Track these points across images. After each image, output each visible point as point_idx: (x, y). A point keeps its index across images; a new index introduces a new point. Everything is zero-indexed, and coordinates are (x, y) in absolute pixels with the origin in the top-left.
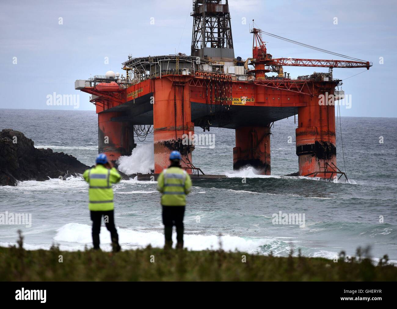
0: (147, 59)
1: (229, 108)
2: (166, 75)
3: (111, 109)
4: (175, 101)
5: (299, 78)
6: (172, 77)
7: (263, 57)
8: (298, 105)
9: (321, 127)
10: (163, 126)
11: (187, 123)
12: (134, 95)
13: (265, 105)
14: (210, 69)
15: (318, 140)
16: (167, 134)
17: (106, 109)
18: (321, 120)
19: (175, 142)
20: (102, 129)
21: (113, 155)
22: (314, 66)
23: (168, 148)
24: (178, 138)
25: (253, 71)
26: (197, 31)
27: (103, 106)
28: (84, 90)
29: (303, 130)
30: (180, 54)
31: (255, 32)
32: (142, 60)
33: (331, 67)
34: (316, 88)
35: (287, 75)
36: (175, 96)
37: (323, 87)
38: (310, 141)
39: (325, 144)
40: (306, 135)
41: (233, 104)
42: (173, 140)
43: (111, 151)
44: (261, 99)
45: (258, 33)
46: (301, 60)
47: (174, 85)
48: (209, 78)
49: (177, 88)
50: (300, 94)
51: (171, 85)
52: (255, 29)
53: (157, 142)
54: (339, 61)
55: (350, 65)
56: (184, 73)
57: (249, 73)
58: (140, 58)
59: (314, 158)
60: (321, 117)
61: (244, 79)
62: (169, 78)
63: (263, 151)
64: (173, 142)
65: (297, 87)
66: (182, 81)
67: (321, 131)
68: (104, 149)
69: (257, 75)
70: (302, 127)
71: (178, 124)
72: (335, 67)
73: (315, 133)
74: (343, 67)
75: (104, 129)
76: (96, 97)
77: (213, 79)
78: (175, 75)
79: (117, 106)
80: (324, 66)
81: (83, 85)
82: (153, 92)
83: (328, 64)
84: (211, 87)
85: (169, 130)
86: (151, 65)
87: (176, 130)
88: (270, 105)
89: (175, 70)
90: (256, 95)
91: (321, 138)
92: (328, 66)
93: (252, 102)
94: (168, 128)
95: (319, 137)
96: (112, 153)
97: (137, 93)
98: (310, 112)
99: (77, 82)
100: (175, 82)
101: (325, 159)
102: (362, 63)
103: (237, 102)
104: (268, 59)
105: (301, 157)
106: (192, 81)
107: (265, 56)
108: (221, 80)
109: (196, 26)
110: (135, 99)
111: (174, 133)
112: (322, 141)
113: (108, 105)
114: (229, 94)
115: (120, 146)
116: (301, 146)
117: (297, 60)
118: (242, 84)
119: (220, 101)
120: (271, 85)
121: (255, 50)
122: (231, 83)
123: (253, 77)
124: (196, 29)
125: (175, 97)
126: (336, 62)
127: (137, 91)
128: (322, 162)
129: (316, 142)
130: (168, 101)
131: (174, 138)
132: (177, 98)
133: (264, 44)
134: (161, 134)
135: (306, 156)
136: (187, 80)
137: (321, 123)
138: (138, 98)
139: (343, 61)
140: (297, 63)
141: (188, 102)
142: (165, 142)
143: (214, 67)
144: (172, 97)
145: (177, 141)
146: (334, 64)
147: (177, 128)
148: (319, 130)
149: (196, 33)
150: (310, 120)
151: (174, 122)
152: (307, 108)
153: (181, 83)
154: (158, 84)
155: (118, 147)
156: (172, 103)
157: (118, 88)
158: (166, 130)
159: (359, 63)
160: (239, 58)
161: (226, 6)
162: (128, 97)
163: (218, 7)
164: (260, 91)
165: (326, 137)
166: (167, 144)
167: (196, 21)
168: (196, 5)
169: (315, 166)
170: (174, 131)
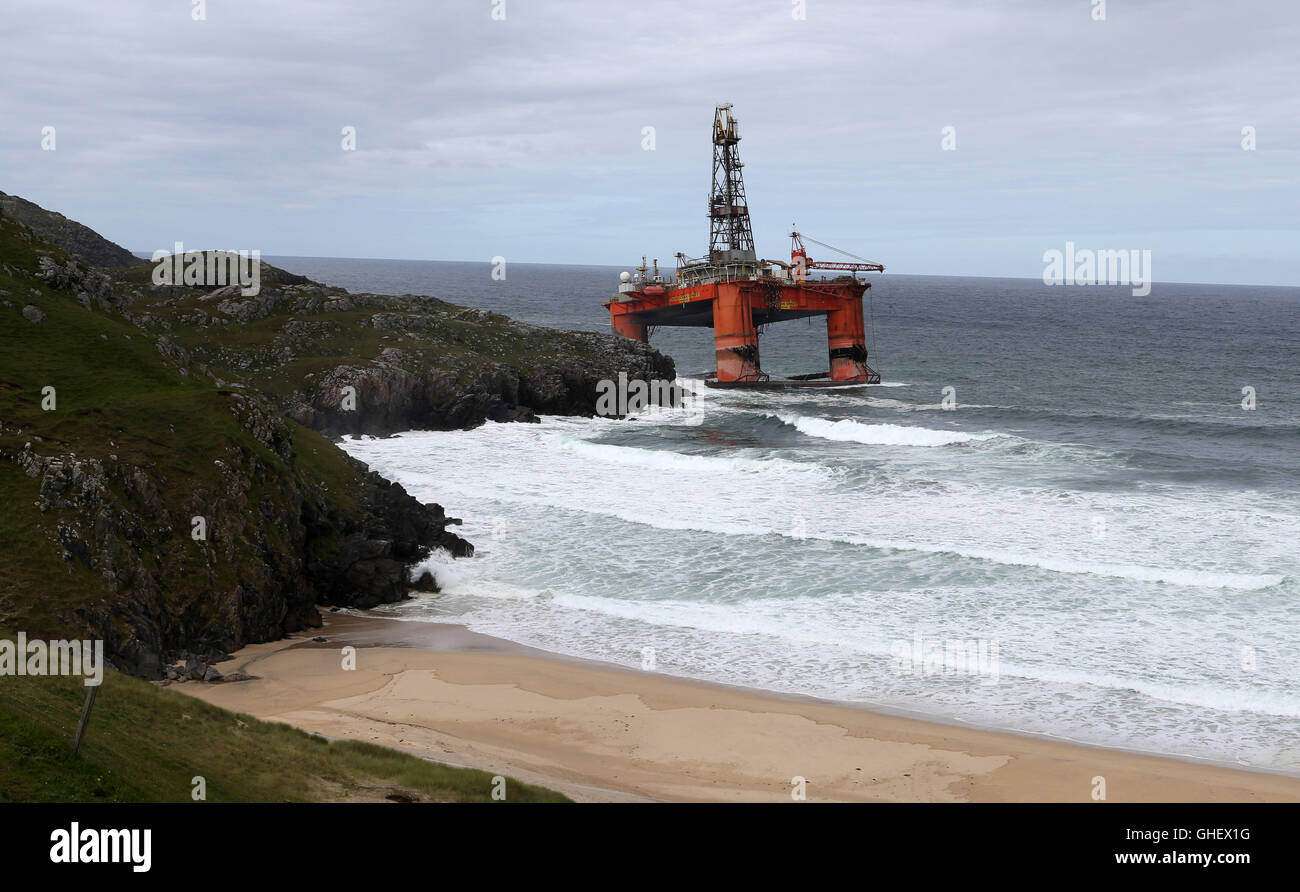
1: (779, 312)
2: (734, 280)
3: (639, 311)
4: (742, 306)
5: (833, 281)
6: (741, 282)
8: (830, 309)
9: (857, 330)
10: (725, 332)
11: (752, 329)
12: (685, 299)
13: (806, 309)
15: (855, 344)
16: (736, 340)
17: (630, 311)
18: (856, 324)
19: (743, 349)
23: (737, 355)
24: (747, 344)
26: (716, 233)
31: (794, 235)
33: (854, 270)
36: (742, 301)
37: (858, 290)
38: (847, 344)
39: (860, 346)
40: (838, 339)
41: (782, 308)
42: (740, 347)
44: (803, 302)
45: (797, 237)
46: (830, 263)
47: (741, 290)
48: (767, 283)
49: (743, 293)
51: (738, 290)
53: (723, 348)
56: (752, 279)
59: (851, 361)
60: (856, 321)
61: (789, 283)
62: (738, 284)
64: (741, 349)
65: (838, 291)
66: (748, 286)
67: (857, 335)
70: (833, 329)
71: (745, 330)
72: (857, 270)
73: (852, 337)
74: (863, 271)
75: (622, 331)
76: (631, 299)
78: (743, 280)
79: (648, 307)
80: (847, 269)
82: (715, 298)
83: (849, 267)
84: (768, 291)
85: (738, 337)
87: (744, 336)
88: (810, 309)
89: (743, 276)
90: (797, 299)
91: (858, 342)
92: (850, 269)
93: (795, 305)
94: (737, 334)
95: (854, 341)
97: (689, 298)
98: (845, 316)
100: (742, 288)
101: (859, 362)
102: (876, 266)
103: (784, 306)
104: (810, 262)
105: (833, 359)
108: (775, 285)
109: (714, 228)
110: (685, 303)
112: (858, 345)
116: (836, 350)
119: (774, 306)
120: (815, 289)
121: (793, 254)
122: (778, 287)
124: (715, 230)
125: (742, 303)
126: (858, 265)
127: (687, 295)
128: (859, 365)
129: (854, 346)
130: (735, 307)
131: (743, 345)
133: (803, 247)
134: (727, 340)
135: (843, 359)
137: (856, 327)
138: (691, 302)
139: (863, 265)
140: (828, 265)
141: (751, 307)
142: (734, 349)
144: (739, 303)
145: (746, 348)
146: (855, 268)
147: (744, 334)
148: (855, 333)
149: (714, 235)
150: (846, 324)
151: (742, 328)
152: (842, 312)
153: (748, 288)
154: (722, 290)
156: (739, 309)
157: (661, 291)
158: (734, 336)
161: (745, 208)
162: (671, 300)
163: (739, 209)
164: (801, 294)
165: (861, 340)
166: (736, 351)
167: (713, 221)
168: (712, 207)
169: (852, 369)
170: (741, 337)
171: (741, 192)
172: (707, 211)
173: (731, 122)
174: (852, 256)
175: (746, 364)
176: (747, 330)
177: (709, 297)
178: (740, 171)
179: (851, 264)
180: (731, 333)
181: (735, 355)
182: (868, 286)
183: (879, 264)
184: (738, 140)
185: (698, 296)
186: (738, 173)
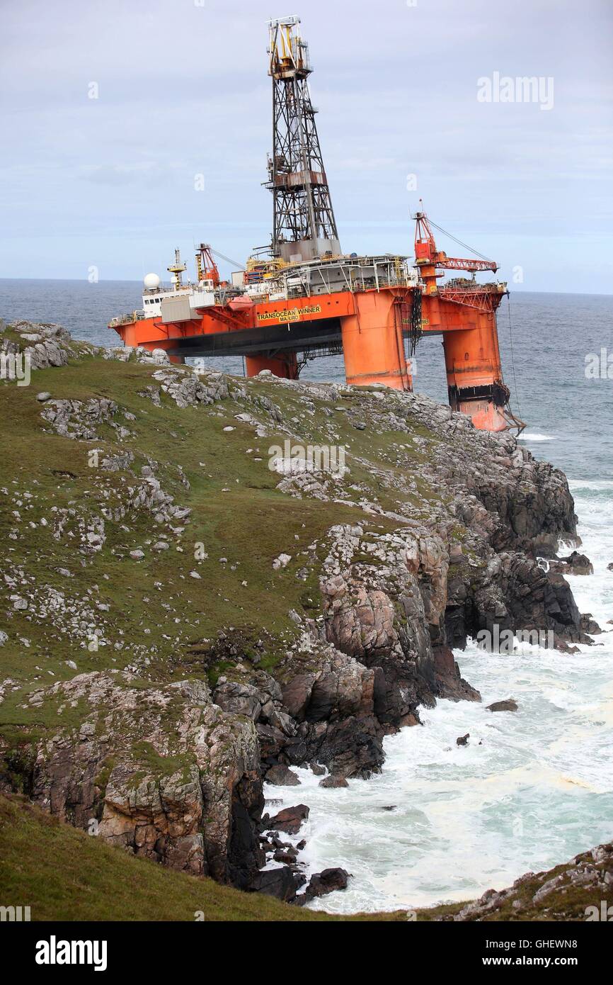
2: (389, 287)
4: (396, 328)
6: (395, 290)
13: (440, 328)
15: (495, 379)
16: (391, 382)
18: (492, 351)
31: (419, 218)
33: (473, 271)
36: (395, 320)
38: (488, 380)
39: (500, 383)
40: (481, 371)
44: (436, 319)
47: (395, 302)
49: (396, 308)
51: (392, 302)
52: (418, 214)
54: (478, 262)
56: (410, 284)
59: (491, 405)
62: (392, 292)
66: (403, 296)
67: (495, 365)
70: (466, 359)
71: (402, 365)
73: (490, 369)
78: (400, 287)
83: (471, 266)
85: (393, 376)
87: (401, 375)
90: (430, 314)
91: (497, 377)
94: (391, 373)
95: (495, 374)
100: (396, 299)
101: (503, 406)
107: (435, 254)
110: (290, 324)
111: (399, 379)
112: (498, 381)
124: (279, 209)
125: (395, 322)
126: (475, 263)
128: (501, 410)
129: (494, 382)
130: (387, 328)
132: (397, 323)
135: (478, 403)
136: (406, 295)
138: (302, 322)
139: (481, 262)
144: (392, 323)
148: (492, 363)
150: (481, 349)
151: (397, 362)
152: (476, 331)
153: (402, 300)
154: (365, 301)
156: (393, 332)
158: (388, 376)
161: (323, 175)
164: (433, 306)
165: (500, 374)
167: (275, 194)
168: (273, 174)
169: (492, 416)
170: (399, 376)
171: (315, 152)
178: (313, 119)
180: (383, 371)
182: (502, 293)
183: (492, 260)
184: (309, 72)
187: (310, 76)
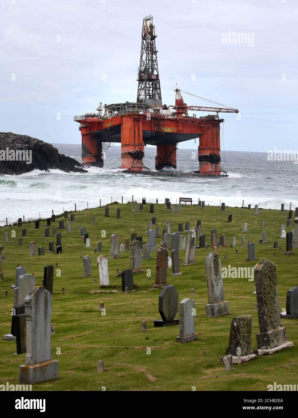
0: (119, 105)
1: (163, 133)
2: (130, 114)
3: (92, 132)
4: (135, 129)
5: (201, 117)
6: (133, 115)
7: (182, 105)
8: (200, 133)
9: (213, 145)
10: (127, 143)
11: (141, 142)
12: (109, 125)
13: (182, 132)
14: (153, 111)
15: (212, 153)
16: (130, 148)
17: (88, 132)
18: (213, 142)
19: (134, 152)
20: (84, 144)
21: (91, 159)
22: (209, 111)
23: (130, 156)
24: (136, 150)
25: (175, 113)
26: (140, 89)
27: (86, 131)
28: (79, 121)
29: (203, 147)
30: (127, 102)
31: (177, 91)
32: (116, 105)
33: (218, 112)
34: (211, 123)
35: (194, 116)
37: (215, 123)
38: (207, 153)
39: (215, 155)
40: (205, 150)
41: (165, 131)
42: (133, 151)
43: (90, 157)
44: (180, 129)
45: (179, 91)
46: (201, 107)
47: (134, 120)
48: (153, 116)
49: (136, 122)
50: (202, 126)
51: (133, 120)
52: (177, 89)
53: (123, 152)
54: (222, 109)
55: (228, 111)
56: (140, 113)
57: (173, 114)
58: (115, 104)
59: (209, 163)
60: (213, 140)
61: (171, 117)
62: (131, 116)
63: (173, 158)
64: (133, 152)
65: (201, 122)
66: (138, 118)
67: (213, 148)
68: (86, 156)
69: (178, 115)
70: (202, 145)
71: (136, 142)
72: (220, 112)
73: (210, 149)
74: (224, 112)
75: (86, 144)
76: (84, 125)
77: (155, 117)
78: (135, 114)
80: (214, 111)
81: (79, 119)
82: (121, 123)
83: (216, 110)
84: (154, 121)
85: (131, 146)
86: (120, 108)
87: (135, 145)
88: (185, 132)
89: (135, 111)
90: (177, 127)
91: (213, 152)
92: (216, 111)
93: (175, 130)
94: (131, 144)
95: (212, 151)
96: (90, 158)
97: (110, 124)
98: (207, 137)
99: (76, 117)
100: (135, 118)
101: (215, 164)
102: (234, 110)
103: (167, 130)
104: (185, 106)
105: (201, 162)
106: (144, 118)
107: (183, 104)
108: (159, 117)
109: (140, 87)
110: (109, 127)
112: (213, 154)
113: (90, 130)
114: (163, 126)
115: (95, 154)
117: (200, 107)
118: (170, 120)
119: (159, 130)
120: (186, 121)
121: (177, 101)
122: (165, 119)
123: (176, 117)
124: (140, 88)
125: (135, 127)
126: (220, 109)
127: (110, 123)
128: (214, 165)
129: (211, 154)
130: (131, 129)
131: (134, 150)
132: (136, 127)
133: (182, 97)
134: (126, 148)
135: (204, 162)
136: (141, 117)
137: (213, 144)
138: (111, 127)
139: (224, 109)
140: (199, 109)
141: (141, 130)
142: (129, 152)
143: (155, 110)
144: (133, 127)
145: (136, 152)
146: (219, 110)
147: (135, 144)
148: (212, 147)
149: (140, 90)
150: (207, 141)
151: (134, 141)
152: (206, 135)
154: (124, 119)
155: (94, 154)
156: (133, 130)
157: (98, 121)
158: (129, 145)
159: (232, 110)
160: (165, 105)
161: (157, 76)
162: (104, 126)
163: (153, 76)
164: (180, 125)
165: (216, 151)
166: (130, 154)
167: (140, 83)
168: (140, 74)
169: (210, 167)
170: (134, 146)
171: (156, 67)
172: (137, 77)
173: (152, 27)
174: (217, 103)
175: (135, 161)
176: (137, 142)
177: (118, 123)
178: (156, 55)
179: (216, 108)
181: (129, 156)
182: (222, 121)
184: (156, 37)
185: (114, 123)
186: (154, 56)
187: (156, 39)
